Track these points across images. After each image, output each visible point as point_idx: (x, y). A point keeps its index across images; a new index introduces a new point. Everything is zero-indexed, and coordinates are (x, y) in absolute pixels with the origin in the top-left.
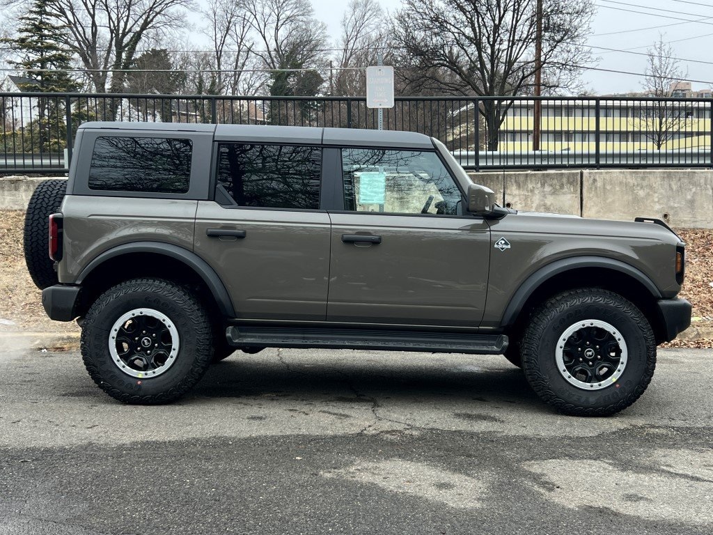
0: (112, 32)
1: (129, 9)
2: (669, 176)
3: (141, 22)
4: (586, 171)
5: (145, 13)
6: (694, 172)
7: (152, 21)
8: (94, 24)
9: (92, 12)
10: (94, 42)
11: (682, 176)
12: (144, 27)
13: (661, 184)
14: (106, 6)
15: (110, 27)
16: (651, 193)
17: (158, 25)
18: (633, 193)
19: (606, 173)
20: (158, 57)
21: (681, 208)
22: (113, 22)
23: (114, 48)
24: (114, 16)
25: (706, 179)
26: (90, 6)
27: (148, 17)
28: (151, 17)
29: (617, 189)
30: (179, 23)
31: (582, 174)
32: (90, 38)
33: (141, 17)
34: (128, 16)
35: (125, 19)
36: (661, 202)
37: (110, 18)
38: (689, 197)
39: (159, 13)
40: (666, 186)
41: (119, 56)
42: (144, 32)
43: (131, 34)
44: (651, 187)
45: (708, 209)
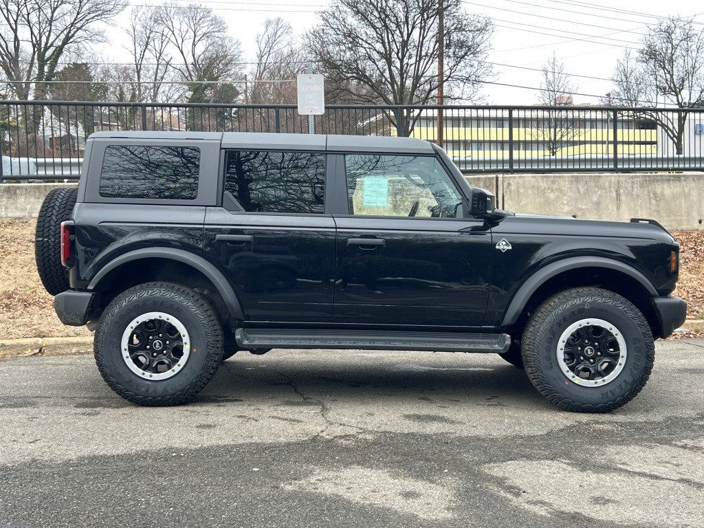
0: (34, 46)
1: (50, 25)
2: (576, 180)
3: (63, 36)
4: (500, 176)
5: (67, 28)
6: (600, 176)
7: (73, 35)
8: (16, 38)
9: (14, 26)
10: (17, 56)
11: (588, 179)
12: (65, 42)
13: (570, 187)
14: (28, 21)
15: (32, 42)
16: (560, 195)
17: (79, 40)
18: (544, 196)
19: (520, 177)
20: (79, 70)
21: (587, 210)
22: (36, 37)
23: (36, 61)
24: (36, 31)
25: (610, 182)
26: (12, 21)
27: (69, 32)
28: (72, 32)
29: (530, 192)
30: (100, 38)
31: (497, 178)
32: (13, 51)
33: (62, 32)
34: (50, 31)
35: (47, 34)
36: (570, 204)
37: (32, 33)
38: (595, 199)
39: (80, 28)
40: (574, 189)
41: (41, 69)
42: (66, 46)
43: (53, 49)
44: (560, 190)
45: (613, 210)
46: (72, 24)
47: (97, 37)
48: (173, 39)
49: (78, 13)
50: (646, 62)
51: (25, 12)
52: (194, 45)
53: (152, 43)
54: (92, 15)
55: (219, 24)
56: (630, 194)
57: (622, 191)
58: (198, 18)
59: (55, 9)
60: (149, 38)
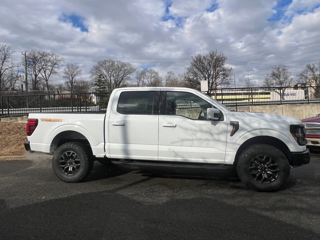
0: (115, 81)
6: (277, 106)
7: (123, 78)
16: (266, 111)
19: (255, 106)
25: (280, 107)
26: (110, 76)
31: (249, 107)
32: (110, 83)
34: (118, 78)
37: (114, 78)
40: (270, 109)
41: (116, 86)
42: (122, 81)
43: (119, 82)
46: (123, 76)
47: (129, 78)
48: (146, 78)
49: (124, 73)
50: (273, 77)
51: (112, 73)
52: (151, 79)
53: (141, 79)
54: (128, 73)
55: (157, 74)
56: (286, 110)
57: (283, 109)
58: (152, 73)
59: (119, 72)
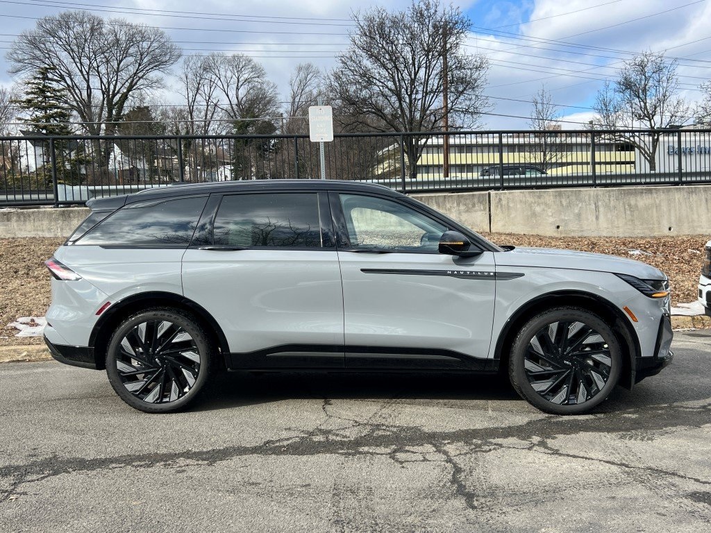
0: (103, 93)
1: (117, 75)
2: (560, 194)
3: (127, 84)
4: (492, 192)
5: (131, 77)
6: (580, 191)
7: (136, 84)
8: (89, 87)
9: (86, 76)
10: (90, 102)
11: (570, 193)
12: (130, 89)
13: (554, 201)
14: (98, 72)
15: (102, 89)
16: (545, 209)
17: (142, 87)
18: (531, 209)
19: (509, 193)
20: (143, 112)
21: (570, 220)
22: (105, 86)
23: (106, 106)
24: (105, 81)
25: (590, 195)
26: (85, 73)
27: (133, 81)
28: (135, 81)
29: (519, 206)
31: (489, 194)
32: (86, 98)
33: (127, 81)
34: (117, 81)
35: (114, 83)
36: (555, 216)
37: (102, 82)
38: (576, 211)
39: (142, 77)
40: (558, 203)
41: (110, 112)
42: (130, 93)
43: (119, 95)
44: (546, 204)
45: (592, 221)
46: (135, 74)
47: (158, 83)
48: (219, 83)
49: (140, 65)
50: (623, 92)
51: (95, 65)
52: (238, 89)
53: (202, 89)
54: (151, 66)
55: (258, 72)
56: (607, 206)
57: (600, 203)
58: (241, 66)
59: (121, 61)
60: (199, 84)
